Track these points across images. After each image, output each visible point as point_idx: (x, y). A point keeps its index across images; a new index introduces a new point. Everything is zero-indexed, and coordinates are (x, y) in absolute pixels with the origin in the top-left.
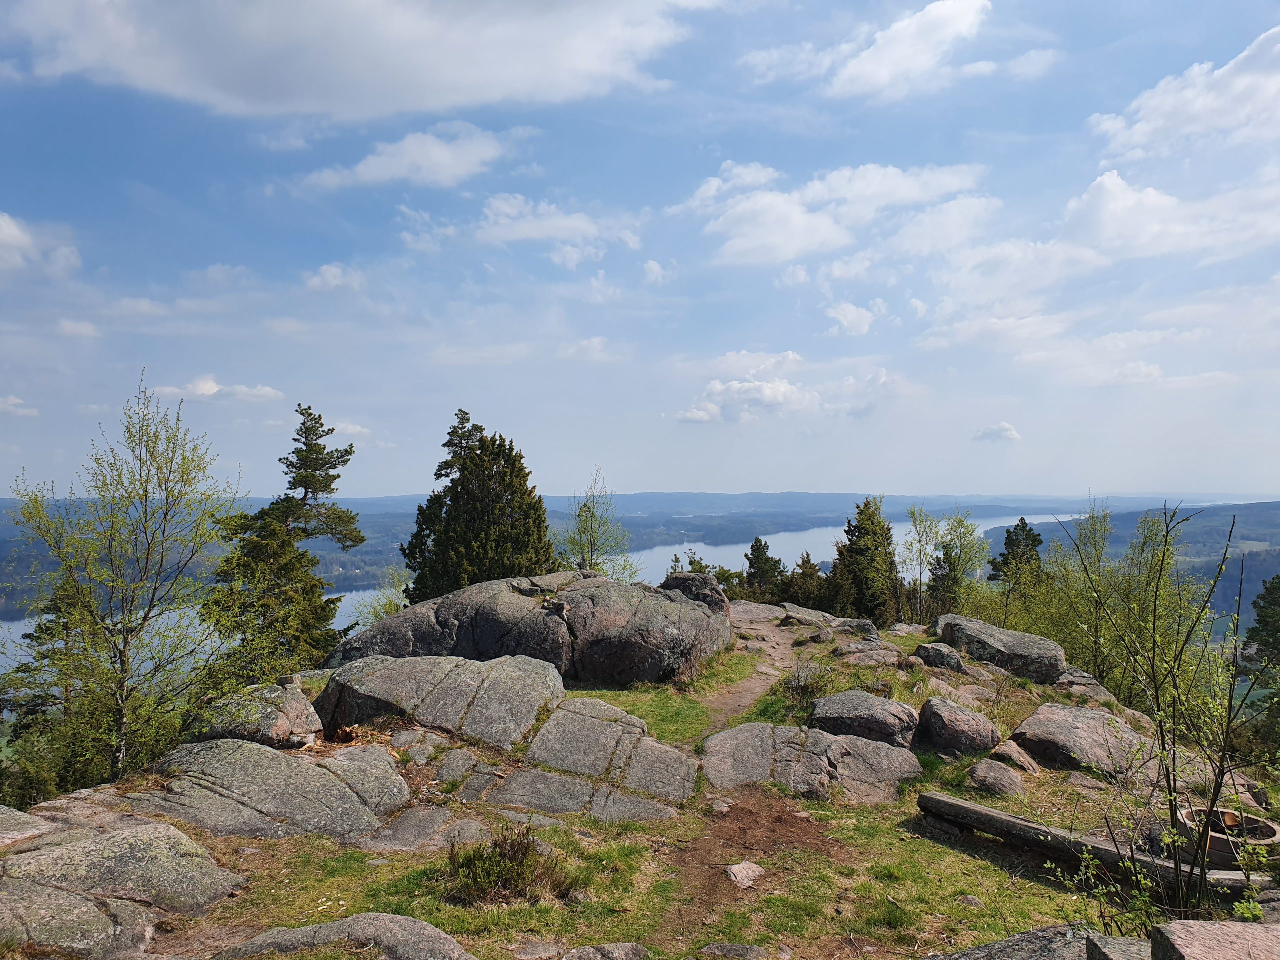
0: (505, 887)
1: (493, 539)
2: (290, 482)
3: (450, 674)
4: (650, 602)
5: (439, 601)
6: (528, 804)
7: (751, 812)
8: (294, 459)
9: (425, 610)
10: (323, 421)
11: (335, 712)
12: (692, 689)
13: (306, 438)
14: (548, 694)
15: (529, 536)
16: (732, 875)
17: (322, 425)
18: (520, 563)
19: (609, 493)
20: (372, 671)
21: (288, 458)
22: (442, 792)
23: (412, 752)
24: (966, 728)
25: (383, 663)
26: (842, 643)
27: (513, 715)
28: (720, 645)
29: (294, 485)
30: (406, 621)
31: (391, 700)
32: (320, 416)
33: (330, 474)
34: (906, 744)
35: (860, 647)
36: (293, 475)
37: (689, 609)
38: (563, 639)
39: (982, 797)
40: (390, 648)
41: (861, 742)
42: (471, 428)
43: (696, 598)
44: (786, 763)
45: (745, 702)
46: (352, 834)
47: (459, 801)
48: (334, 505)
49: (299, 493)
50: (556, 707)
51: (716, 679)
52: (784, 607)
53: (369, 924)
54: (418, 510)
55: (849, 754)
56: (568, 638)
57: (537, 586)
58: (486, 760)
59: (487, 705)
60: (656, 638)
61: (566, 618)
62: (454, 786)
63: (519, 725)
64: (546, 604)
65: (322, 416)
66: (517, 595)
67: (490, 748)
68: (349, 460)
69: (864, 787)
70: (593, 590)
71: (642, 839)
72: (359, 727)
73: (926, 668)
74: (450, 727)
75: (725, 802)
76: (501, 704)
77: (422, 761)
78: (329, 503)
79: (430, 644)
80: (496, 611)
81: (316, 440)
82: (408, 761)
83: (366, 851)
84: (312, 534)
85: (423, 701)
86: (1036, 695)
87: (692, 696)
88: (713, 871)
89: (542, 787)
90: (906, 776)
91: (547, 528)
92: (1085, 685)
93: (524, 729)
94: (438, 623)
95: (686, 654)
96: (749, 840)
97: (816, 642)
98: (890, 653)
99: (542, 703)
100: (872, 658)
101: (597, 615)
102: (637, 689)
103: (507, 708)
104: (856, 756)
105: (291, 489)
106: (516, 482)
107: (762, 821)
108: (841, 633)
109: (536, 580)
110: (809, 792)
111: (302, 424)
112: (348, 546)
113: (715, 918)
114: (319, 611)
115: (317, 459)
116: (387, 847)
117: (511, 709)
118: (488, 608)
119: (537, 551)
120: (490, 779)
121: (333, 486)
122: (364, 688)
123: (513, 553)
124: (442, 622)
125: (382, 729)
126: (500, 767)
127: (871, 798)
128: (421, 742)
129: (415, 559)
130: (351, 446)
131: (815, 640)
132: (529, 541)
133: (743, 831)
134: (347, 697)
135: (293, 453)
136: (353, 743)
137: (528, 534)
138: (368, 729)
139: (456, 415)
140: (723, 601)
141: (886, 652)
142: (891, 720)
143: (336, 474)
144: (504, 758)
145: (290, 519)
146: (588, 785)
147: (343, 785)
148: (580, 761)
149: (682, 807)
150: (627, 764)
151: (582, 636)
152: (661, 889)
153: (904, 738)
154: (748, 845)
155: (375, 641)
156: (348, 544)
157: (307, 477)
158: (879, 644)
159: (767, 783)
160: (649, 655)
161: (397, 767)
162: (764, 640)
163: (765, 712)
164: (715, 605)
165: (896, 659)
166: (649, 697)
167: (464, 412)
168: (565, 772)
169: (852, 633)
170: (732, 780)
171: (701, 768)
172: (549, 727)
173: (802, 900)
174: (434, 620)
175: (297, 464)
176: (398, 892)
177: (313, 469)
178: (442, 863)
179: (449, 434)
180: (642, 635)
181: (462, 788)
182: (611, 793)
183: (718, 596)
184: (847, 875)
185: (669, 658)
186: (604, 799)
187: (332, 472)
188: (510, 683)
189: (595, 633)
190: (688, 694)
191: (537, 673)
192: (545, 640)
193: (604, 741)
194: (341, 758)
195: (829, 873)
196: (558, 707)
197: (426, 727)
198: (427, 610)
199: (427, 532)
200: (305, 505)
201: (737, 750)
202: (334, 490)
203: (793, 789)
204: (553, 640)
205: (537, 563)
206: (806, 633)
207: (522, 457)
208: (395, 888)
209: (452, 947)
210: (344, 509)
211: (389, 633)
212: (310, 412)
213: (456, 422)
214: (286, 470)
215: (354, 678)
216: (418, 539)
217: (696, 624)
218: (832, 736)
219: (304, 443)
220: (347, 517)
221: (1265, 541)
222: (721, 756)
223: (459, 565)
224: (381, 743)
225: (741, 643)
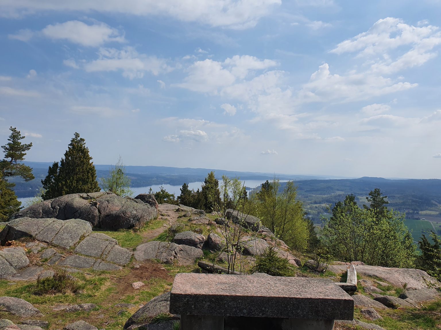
0: (55, 290)
1: (75, 179)
2: (5, 155)
3: (51, 224)
4: (129, 203)
5: (53, 200)
6: (71, 265)
7: (146, 268)
8: (8, 147)
9: (47, 203)
10: (20, 133)
11: (7, 236)
12: (139, 231)
13: (13, 139)
14: (85, 231)
15: (89, 179)
16: (133, 285)
17: (20, 135)
18: (84, 188)
19: (124, 165)
20: (22, 222)
21: (5, 146)
22: (41, 262)
23: (32, 249)
24: (219, 242)
25: (27, 220)
26: (193, 217)
27: (71, 238)
28: (152, 217)
29: (7, 156)
30: (40, 206)
31: (27, 232)
32: (19, 131)
33: (22, 153)
34: (201, 247)
35: (197, 218)
36: (7, 152)
37: (142, 205)
38: (96, 214)
39: (220, 263)
40: (33, 215)
41: (187, 247)
42: (79, 139)
43: (147, 202)
44: (161, 253)
45: (155, 235)
46: (5, 275)
47: (47, 265)
48: (23, 164)
49: (9, 159)
50: (87, 235)
51: (148, 228)
52: (180, 206)
53: (2, 299)
54: (49, 168)
55: (182, 250)
56: (98, 214)
57: (89, 196)
58: (59, 252)
59: (62, 234)
60: (128, 214)
61: (98, 207)
62: (46, 260)
63: (73, 241)
64: (91, 202)
65: (20, 132)
66: (81, 199)
67: (62, 248)
68: (30, 148)
69: (185, 260)
70: (109, 198)
71: (108, 276)
72: (15, 241)
73: (217, 225)
74: (48, 241)
75: (138, 265)
76: (68, 234)
77: (36, 252)
78: (21, 164)
79: (48, 214)
80: (73, 204)
81: (17, 140)
82: (30, 252)
83: (9, 280)
84: (13, 175)
85: (39, 233)
86: (250, 234)
87: (138, 233)
88: (128, 285)
89: (77, 260)
90: (198, 257)
91: (96, 177)
92: (266, 232)
93: (74, 242)
94: (52, 207)
95: (138, 220)
96: (143, 275)
97: (185, 217)
98: (206, 220)
99: (82, 234)
100: (200, 222)
101: (109, 206)
102: (120, 231)
103: (70, 235)
104: (184, 251)
105: (6, 158)
106: (85, 161)
107: (149, 270)
108: (194, 214)
109: (89, 194)
110: (167, 262)
111: (12, 134)
112: (28, 180)
113: (124, 297)
114: (7, 202)
115: (17, 147)
116: (17, 279)
117: (71, 236)
118: (70, 203)
119: (91, 184)
120: (59, 258)
121: (23, 158)
122: (18, 228)
123: (82, 185)
124: (53, 207)
125: (23, 242)
126: (64, 254)
127: (186, 264)
128: (36, 246)
129: (47, 185)
130: (31, 143)
131: (185, 216)
132: (88, 181)
133: (142, 273)
134: (11, 231)
135: (8, 144)
136: (11, 246)
137: (88, 178)
138: (18, 242)
139: (74, 134)
140: (156, 203)
141: (205, 220)
142: (197, 240)
143: (25, 153)
144: (66, 251)
145: (5, 169)
146: (93, 260)
147: (4, 259)
148: (92, 252)
149: (124, 266)
150: (108, 253)
151: (103, 213)
152: (109, 290)
153: (200, 246)
154: (142, 277)
155: (27, 213)
156: (28, 179)
157: (12, 154)
158: (204, 217)
159: (153, 259)
160: (126, 220)
161: (26, 254)
162: (169, 216)
163: (161, 238)
164: (152, 204)
165: (208, 222)
166: (124, 233)
167: (77, 133)
168: (86, 256)
169: (197, 214)
170: (143, 258)
171: (133, 255)
172: (84, 241)
173: (153, 292)
174: (50, 206)
175: (9, 148)
176: (17, 292)
177: (15, 151)
178: (35, 283)
179: (71, 141)
180: (123, 213)
181: (49, 261)
182: (101, 262)
183: (154, 201)
184: (169, 285)
185: (133, 221)
186: (98, 264)
187: (23, 152)
188: (72, 227)
189: (108, 212)
190: (137, 233)
191: (82, 225)
192: (90, 214)
193: (101, 246)
194: (5, 251)
195: (164, 284)
196: (88, 235)
197: (39, 241)
198: (48, 203)
199: (52, 176)
200: (11, 164)
201: (146, 249)
202: (23, 159)
203: (162, 261)
204: (92, 214)
205: (91, 188)
206: (183, 213)
207: (88, 152)
208: (16, 291)
209: (30, 306)
210: (27, 166)
211: (33, 210)
212: (15, 130)
213: (74, 137)
214: (4, 150)
215: (15, 224)
216: (48, 179)
217: (143, 210)
218: (178, 245)
219: (12, 141)
220: (28, 169)
221: (343, 191)
222: (141, 251)
223: (62, 188)
224: (22, 246)
225: (160, 217)
